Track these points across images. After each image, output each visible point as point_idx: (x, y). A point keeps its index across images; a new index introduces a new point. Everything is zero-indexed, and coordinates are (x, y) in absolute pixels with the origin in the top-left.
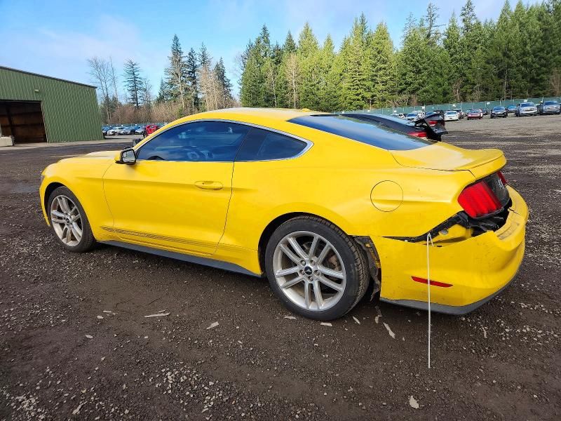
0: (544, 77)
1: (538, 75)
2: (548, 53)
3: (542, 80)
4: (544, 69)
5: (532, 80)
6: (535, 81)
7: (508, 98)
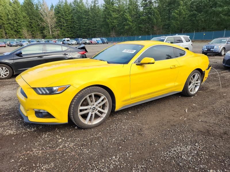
0: (20, 30)
1: (18, 29)
2: (19, 21)
3: (19, 31)
4: (19, 27)
5: (15, 31)
6: (17, 32)
7: (7, 38)
